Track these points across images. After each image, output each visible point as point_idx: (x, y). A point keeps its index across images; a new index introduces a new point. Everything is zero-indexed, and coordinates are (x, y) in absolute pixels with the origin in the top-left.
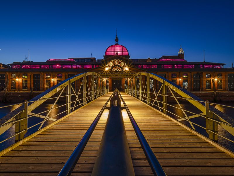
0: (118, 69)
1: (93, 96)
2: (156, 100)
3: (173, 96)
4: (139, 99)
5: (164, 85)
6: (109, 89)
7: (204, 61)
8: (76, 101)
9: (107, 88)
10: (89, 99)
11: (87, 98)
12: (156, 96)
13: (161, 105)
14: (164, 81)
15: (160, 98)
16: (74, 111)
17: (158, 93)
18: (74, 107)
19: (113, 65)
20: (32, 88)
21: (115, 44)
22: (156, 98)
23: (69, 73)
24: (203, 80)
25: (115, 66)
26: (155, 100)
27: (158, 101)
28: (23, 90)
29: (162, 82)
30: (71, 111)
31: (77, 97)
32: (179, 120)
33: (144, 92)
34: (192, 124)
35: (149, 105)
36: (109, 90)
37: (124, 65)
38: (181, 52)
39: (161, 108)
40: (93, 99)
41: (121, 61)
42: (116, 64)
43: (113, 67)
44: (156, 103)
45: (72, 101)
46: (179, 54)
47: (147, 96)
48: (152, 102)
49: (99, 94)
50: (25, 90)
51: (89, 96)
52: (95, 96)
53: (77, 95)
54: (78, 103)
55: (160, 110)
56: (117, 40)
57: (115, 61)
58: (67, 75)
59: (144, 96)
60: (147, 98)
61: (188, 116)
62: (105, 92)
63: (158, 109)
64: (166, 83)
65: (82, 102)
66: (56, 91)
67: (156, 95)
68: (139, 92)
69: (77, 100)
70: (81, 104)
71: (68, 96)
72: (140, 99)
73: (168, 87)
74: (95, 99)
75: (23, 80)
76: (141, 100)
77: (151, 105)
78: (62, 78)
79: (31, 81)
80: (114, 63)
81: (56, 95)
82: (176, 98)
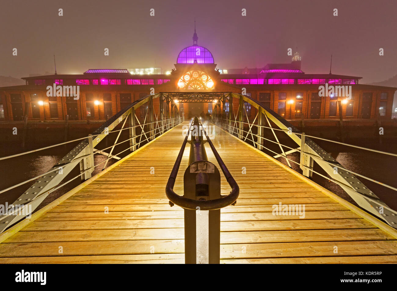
0: (198, 86)
1: (163, 128)
2: (250, 132)
3: (270, 127)
4: (228, 131)
5: (260, 113)
6: (184, 117)
7: (331, 73)
8: (141, 135)
9: (181, 116)
10: (158, 131)
11: (155, 131)
12: (251, 128)
13: (256, 139)
14: (259, 107)
15: (255, 130)
16: (140, 147)
17: (253, 123)
18: (139, 143)
19: (190, 79)
20: (66, 116)
21: (193, 45)
22: (250, 130)
23: (122, 92)
24: (325, 102)
25: (193, 81)
26: (248, 133)
27: (252, 134)
28: (52, 120)
29: (258, 108)
30: (137, 148)
31: (142, 129)
32: (276, 157)
33: (236, 122)
34: (289, 160)
35: (241, 139)
36: (184, 119)
37: (207, 79)
38: (297, 58)
39: (255, 143)
40: (163, 131)
41: (203, 73)
42: (194, 78)
43: (190, 82)
44: (250, 136)
45: (137, 134)
46: (293, 60)
47: (238, 127)
48: (245, 135)
49: (171, 125)
50: (55, 119)
51: (157, 127)
52: (165, 128)
53: (142, 126)
54: (143, 137)
55: (255, 146)
56: (195, 38)
57: (193, 73)
58: (119, 95)
59: (235, 127)
60: (238, 130)
61: (285, 152)
62: (179, 122)
63: (252, 144)
64: (263, 111)
65: (148, 135)
66: (118, 122)
67: (251, 125)
68: (228, 121)
69: (143, 133)
70: (147, 139)
71: (132, 127)
72: (230, 131)
73: (265, 115)
74: (165, 132)
75: (50, 103)
76: (231, 133)
77: (243, 139)
78: (111, 100)
79: (62, 105)
80: (191, 76)
81: (118, 127)
82: (274, 130)
